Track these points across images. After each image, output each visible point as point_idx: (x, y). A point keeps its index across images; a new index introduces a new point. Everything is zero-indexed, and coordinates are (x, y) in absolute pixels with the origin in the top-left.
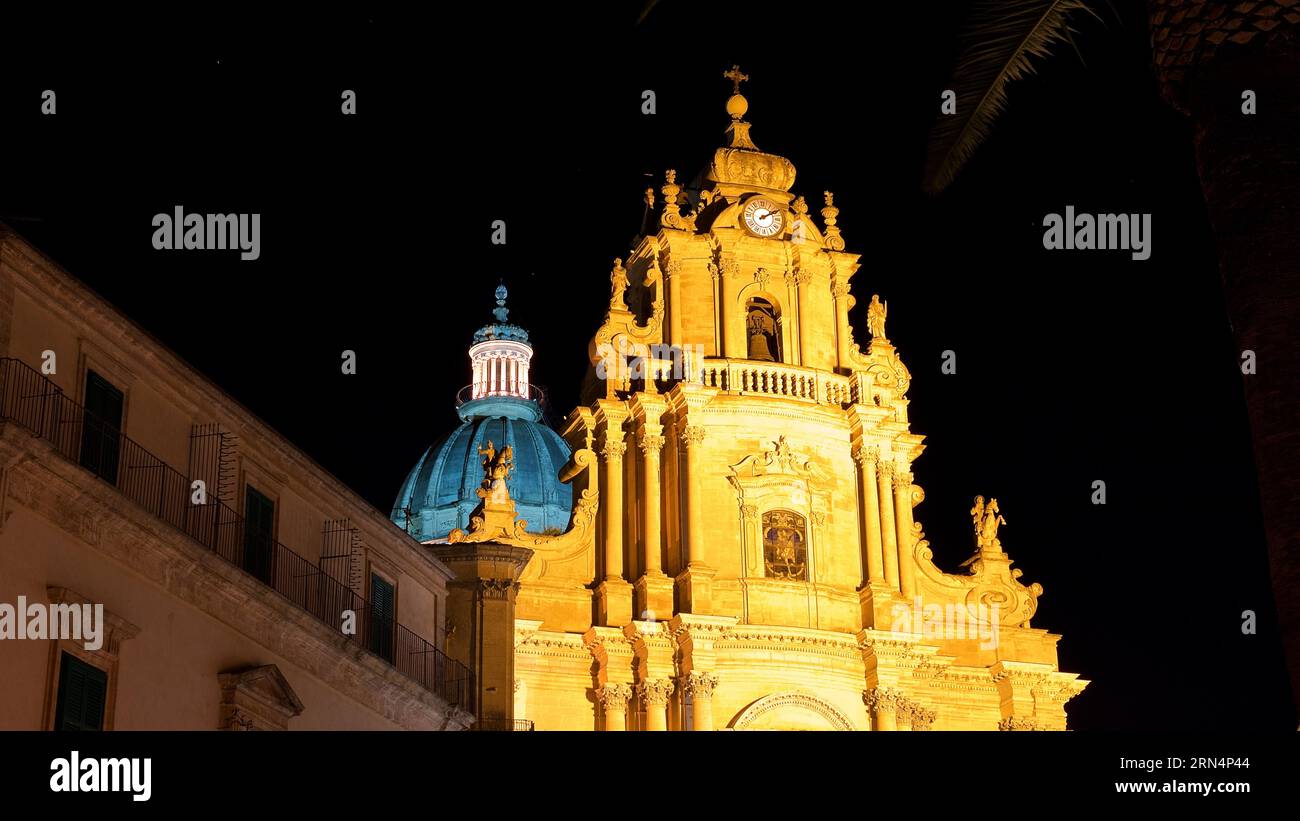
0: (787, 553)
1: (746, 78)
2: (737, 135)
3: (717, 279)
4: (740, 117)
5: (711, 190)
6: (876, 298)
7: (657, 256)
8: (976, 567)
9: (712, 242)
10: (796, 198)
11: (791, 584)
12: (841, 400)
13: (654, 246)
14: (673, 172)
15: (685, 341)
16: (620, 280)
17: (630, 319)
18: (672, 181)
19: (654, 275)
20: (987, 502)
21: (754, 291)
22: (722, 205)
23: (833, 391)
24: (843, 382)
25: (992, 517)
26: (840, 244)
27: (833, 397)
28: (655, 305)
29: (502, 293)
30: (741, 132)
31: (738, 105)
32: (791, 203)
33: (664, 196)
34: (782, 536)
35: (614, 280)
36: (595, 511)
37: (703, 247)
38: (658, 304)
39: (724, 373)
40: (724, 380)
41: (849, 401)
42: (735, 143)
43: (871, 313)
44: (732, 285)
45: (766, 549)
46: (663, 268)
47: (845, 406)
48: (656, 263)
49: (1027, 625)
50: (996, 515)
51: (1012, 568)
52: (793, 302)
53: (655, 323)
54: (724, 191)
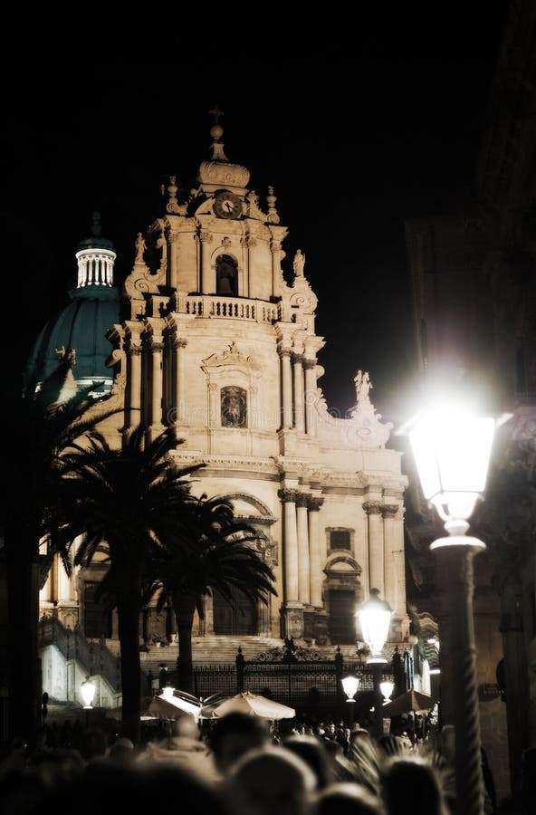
0: (235, 412)
1: (223, 113)
2: (216, 152)
3: (199, 245)
4: (218, 139)
5: (197, 189)
6: (299, 251)
7: (164, 230)
8: (353, 414)
9: (196, 223)
10: (250, 192)
11: (236, 429)
12: (271, 318)
13: (162, 224)
14: (174, 178)
15: (179, 283)
16: (141, 246)
17: (146, 270)
18: (173, 183)
19: (162, 242)
20: (363, 374)
21: (222, 251)
22: (203, 198)
23: (266, 313)
24: (273, 307)
25: (365, 382)
26: (276, 219)
27: (267, 316)
28: (162, 261)
29: (97, 216)
30: (218, 149)
31: (217, 132)
32: (247, 195)
33: (169, 192)
34: (233, 401)
35: (137, 246)
36: (124, 387)
37: (190, 226)
38: (164, 260)
39: (200, 304)
40: (200, 308)
41: (276, 318)
42: (215, 156)
43: (296, 261)
44: (208, 248)
45: (222, 409)
46: (167, 237)
47: (274, 322)
48: (163, 235)
49: (383, 447)
50: (368, 382)
51: (375, 413)
52: (245, 257)
53: (161, 273)
54: (205, 189)
